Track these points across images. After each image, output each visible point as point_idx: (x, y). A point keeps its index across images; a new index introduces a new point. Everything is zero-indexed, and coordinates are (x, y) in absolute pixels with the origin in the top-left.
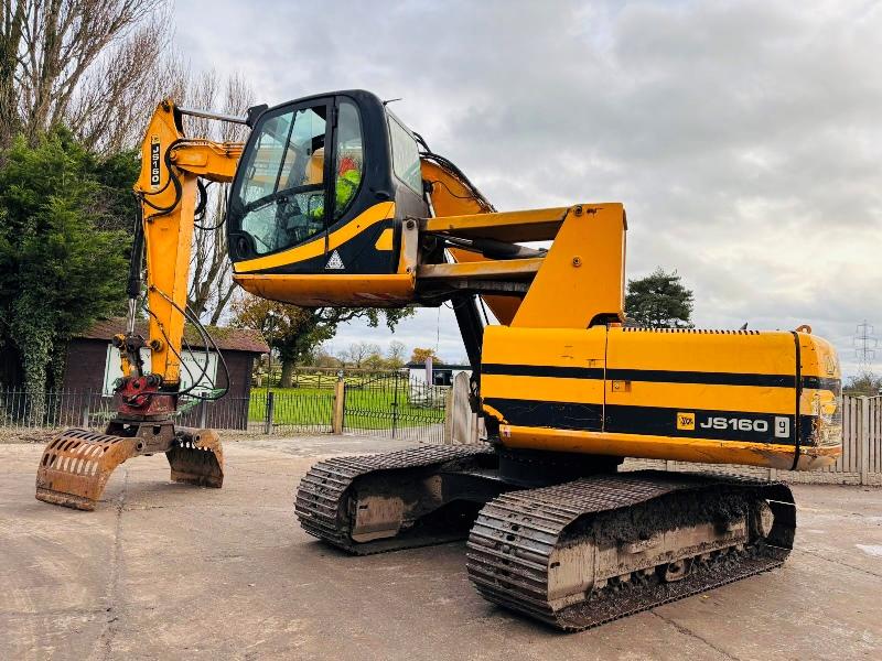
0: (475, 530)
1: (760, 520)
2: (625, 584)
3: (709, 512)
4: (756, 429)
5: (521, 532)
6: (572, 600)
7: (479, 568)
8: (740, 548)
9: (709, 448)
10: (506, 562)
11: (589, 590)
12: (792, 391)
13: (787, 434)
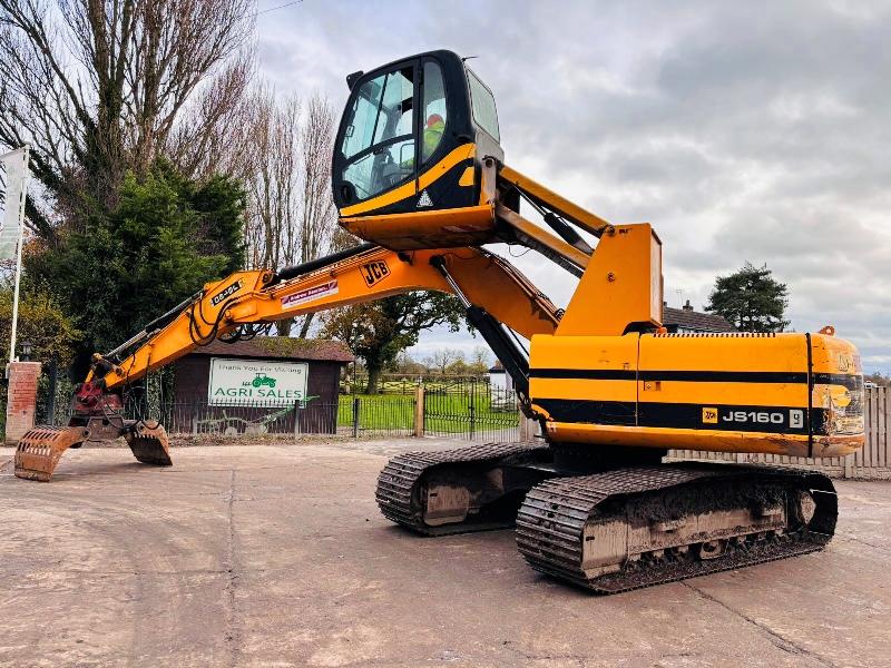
0: (522, 510)
1: (800, 507)
2: (660, 560)
3: (745, 500)
4: (773, 421)
5: (560, 511)
6: (606, 570)
7: (526, 542)
8: (779, 533)
9: (731, 439)
10: (547, 535)
11: (624, 562)
12: (805, 387)
13: (801, 426)
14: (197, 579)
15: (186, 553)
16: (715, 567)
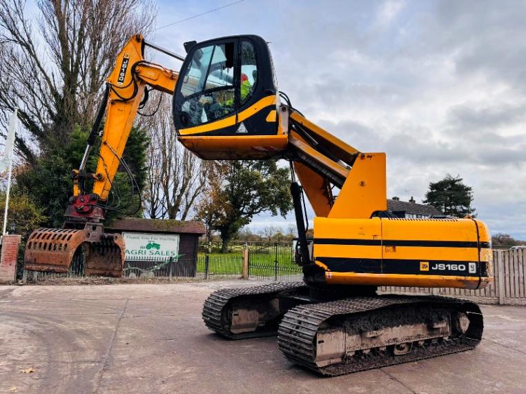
0: (281, 325)
1: (459, 322)
2: (369, 356)
3: (423, 318)
5: (302, 325)
6: (333, 361)
7: (283, 344)
8: (446, 338)
9: (436, 280)
10: (294, 340)
11: (344, 357)
13: (474, 272)
14: (83, 366)
15: (83, 350)
16: (403, 361)
